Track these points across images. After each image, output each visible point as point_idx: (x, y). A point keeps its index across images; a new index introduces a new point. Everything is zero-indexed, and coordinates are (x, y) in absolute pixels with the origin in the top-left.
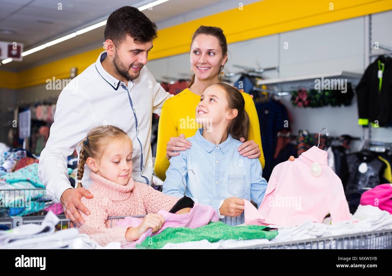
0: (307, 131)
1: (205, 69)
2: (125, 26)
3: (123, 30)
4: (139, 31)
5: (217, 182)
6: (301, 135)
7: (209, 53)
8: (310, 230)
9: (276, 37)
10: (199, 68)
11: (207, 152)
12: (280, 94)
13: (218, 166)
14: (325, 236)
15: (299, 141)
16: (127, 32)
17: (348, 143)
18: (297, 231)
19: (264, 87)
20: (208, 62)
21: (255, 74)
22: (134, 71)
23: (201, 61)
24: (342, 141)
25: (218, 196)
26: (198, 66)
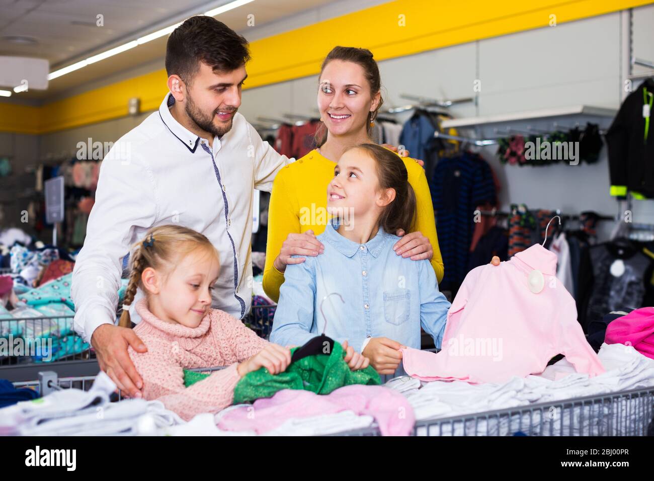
0: (525, 206)
1: (341, 117)
2: (196, 49)
3: (193, 55)
4: (219, 54)
5: (366, 306)
6: (514, 212)
7: (347, 90)
8: (519, 391)
9: (473, 47)
10: (332, 116)
11: (347, 258)
12: (479, 143)
13: (367, 280)
14: (542, 401)
15: (512, 223)
16: (199, 59)
17: (593, 226)
18: (498, 394)
19: (452, 132)
20: (345, 107)
21: (437, 110)
22: (222, 120)
23: (334, 104)
24: (583, 222)
25: (369, 329)
26: (329, 113)
